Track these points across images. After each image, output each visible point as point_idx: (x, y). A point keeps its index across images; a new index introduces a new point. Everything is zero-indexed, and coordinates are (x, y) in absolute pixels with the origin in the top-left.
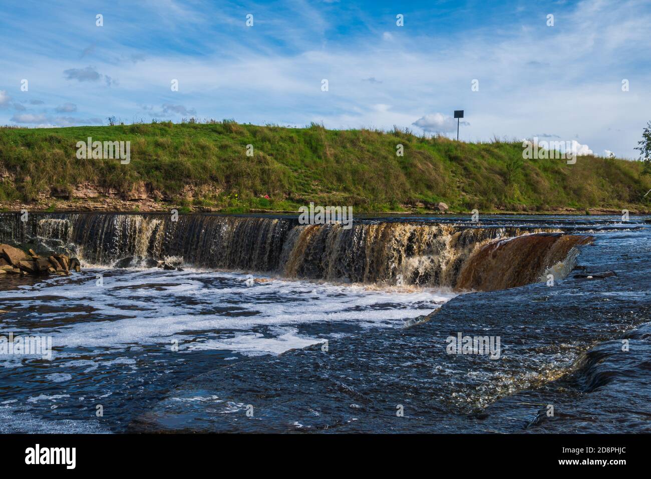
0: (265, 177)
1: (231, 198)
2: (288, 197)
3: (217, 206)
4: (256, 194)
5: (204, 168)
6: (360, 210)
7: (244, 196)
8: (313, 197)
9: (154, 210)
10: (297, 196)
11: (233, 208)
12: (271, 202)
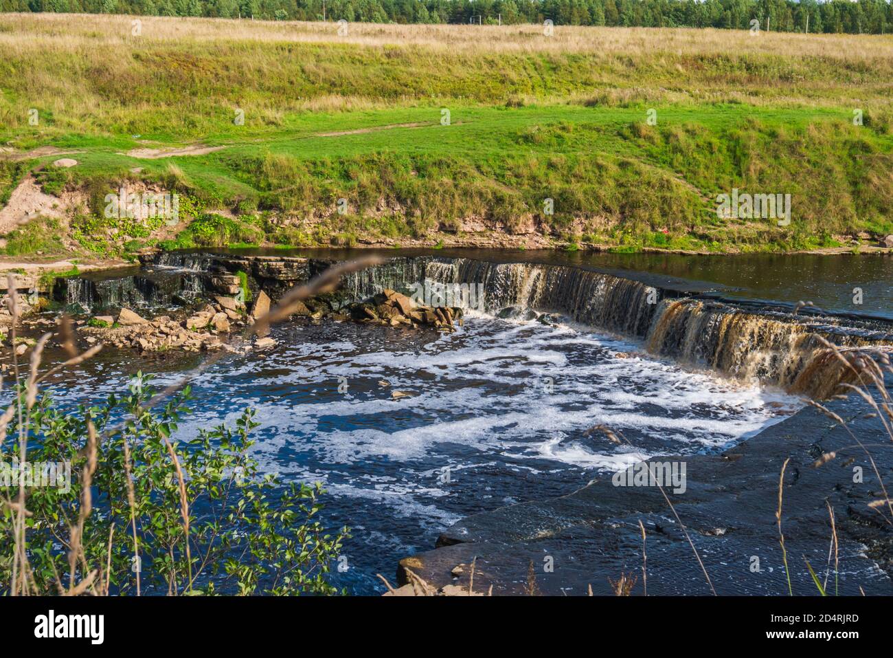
0: (666, 207)
1: (625, 233)
2: (690, 230)
3: (607, 242)
4: (653, 229)
5: (597, 198)
6: (776, 248)
7: (638, 231)
8: (720, 232)
9: (541, 247)
10: (700, 230)
11: (624, 247)
12: (669, 238)
